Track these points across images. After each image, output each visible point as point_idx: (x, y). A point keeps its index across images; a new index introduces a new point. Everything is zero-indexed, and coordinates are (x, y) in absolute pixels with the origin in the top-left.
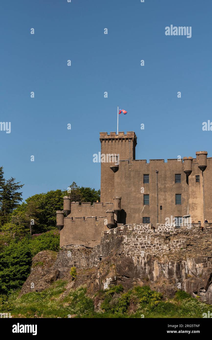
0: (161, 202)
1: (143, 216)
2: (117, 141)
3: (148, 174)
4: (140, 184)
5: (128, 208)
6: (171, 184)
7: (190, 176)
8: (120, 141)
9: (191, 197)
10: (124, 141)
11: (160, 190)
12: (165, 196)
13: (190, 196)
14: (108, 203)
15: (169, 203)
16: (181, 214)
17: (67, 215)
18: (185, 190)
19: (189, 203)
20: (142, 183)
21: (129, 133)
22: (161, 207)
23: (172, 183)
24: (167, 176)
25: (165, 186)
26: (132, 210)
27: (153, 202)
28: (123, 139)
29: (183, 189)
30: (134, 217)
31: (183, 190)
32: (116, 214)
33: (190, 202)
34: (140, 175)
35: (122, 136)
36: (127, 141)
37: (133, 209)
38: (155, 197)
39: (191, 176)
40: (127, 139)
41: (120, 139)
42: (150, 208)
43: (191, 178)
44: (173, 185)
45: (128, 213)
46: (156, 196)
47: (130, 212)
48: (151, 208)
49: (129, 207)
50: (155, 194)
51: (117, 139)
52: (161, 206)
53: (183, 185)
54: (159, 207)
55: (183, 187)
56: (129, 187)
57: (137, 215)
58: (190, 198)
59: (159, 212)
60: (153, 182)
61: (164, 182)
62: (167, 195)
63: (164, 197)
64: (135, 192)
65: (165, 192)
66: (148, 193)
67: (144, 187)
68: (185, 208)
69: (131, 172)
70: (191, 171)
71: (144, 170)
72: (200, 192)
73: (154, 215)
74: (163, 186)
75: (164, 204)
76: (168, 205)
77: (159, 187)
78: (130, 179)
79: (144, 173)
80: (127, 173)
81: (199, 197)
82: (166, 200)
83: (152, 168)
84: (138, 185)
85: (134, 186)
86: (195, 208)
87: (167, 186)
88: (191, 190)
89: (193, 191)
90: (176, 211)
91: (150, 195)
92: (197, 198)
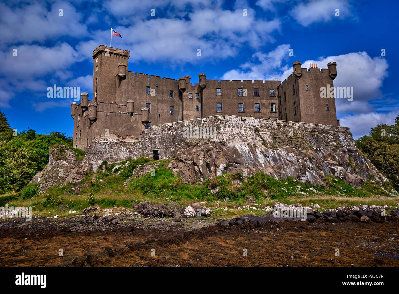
0: (160, 111)
2: (115, 56)
7: (184, 93)
8: (118, 56)
9: (185, 109)
10: (121, 57)
11: (159, 102)
12: (163, 107)
14: (123, 105)
15: (165, 113)
17: (85, 111)
20: (145, 93)
21: (125, 51)
22: (159, 115)
23: (167, 97)
24: (164, 90)
27: (154, 110)
28: (121, 55)
31: (175, 104)
35: (120, 52)
36: (124, 57)
40: (124, 56)
41: (118, 54)
46: (156, 106)
48: (152, 115)
51: (115, 54)
54: (158, 115)
55: (175, 101)
59: (158, 119)
61: (161, 95)
63: (161, 107)
64: (139, 100)
65: (162, 103)
66: (150, 102)
67: (147, 97)
68: (177, 118)
69: (137, 83)
70: (186, 89)
71: (147, 83)
72: (193, 106)
73: (154, 121)
74: (161, 99)
75: (162, 113)
76: (164, 114)
77: (158, 98)
78: (136, 89)
79: (146, 85)
80: (133, 82)
81: (192, 110)
82: (163, 110)
83: (153, 82)
84: (142, 95)
85: (139, 94)
86: (189, 118)
87: (164, 98)
88: (185, 104)
89: (187, 105)
90: (171, 120)
91: (151, 104)
92: (190, 110)
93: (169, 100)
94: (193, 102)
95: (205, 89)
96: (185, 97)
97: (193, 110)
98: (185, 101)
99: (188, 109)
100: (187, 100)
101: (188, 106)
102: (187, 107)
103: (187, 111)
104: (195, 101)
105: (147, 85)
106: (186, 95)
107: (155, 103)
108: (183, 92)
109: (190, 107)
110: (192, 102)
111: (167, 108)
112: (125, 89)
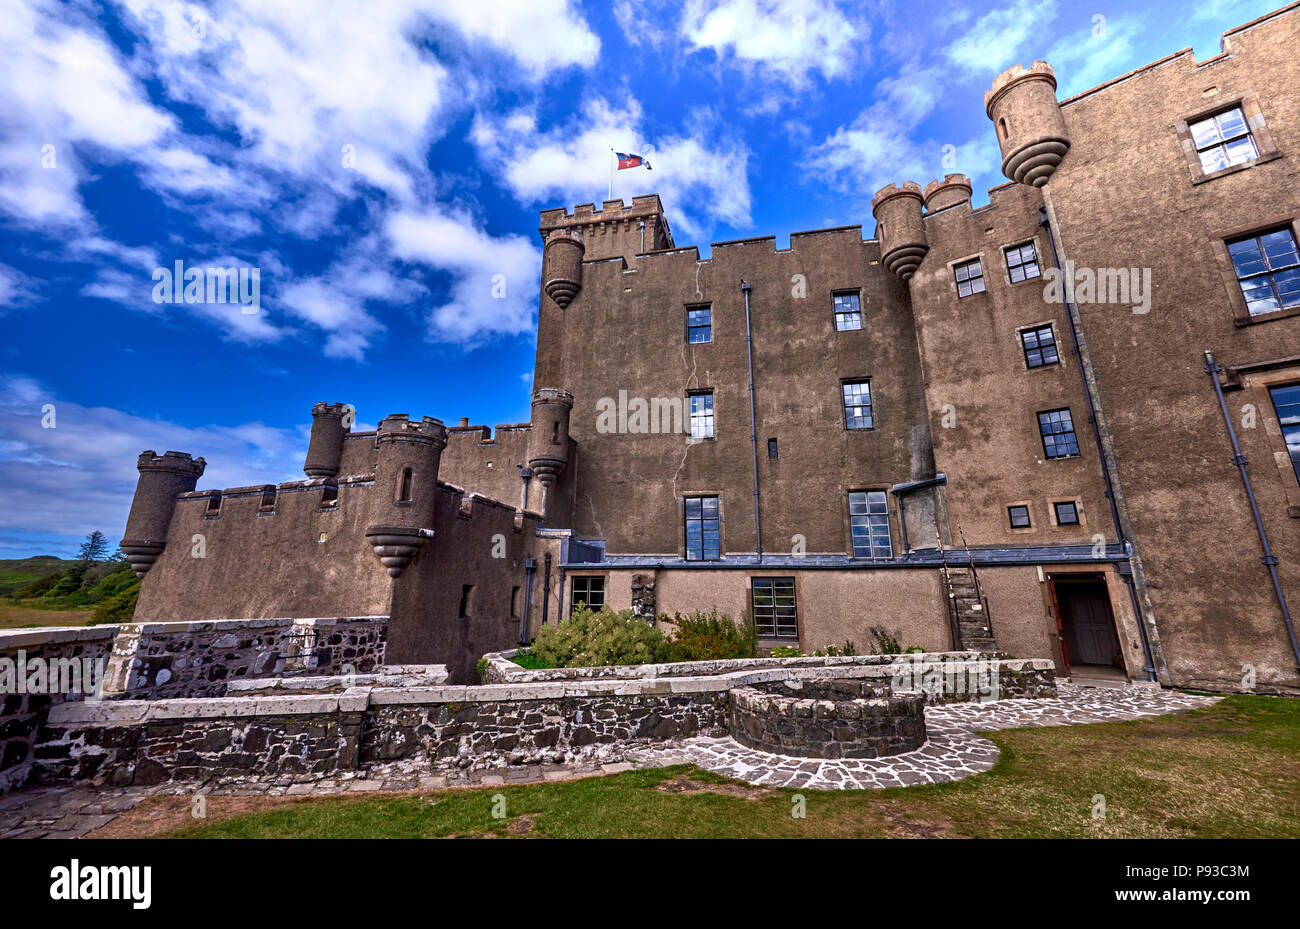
0: (772, 422)
1: (686, 493)
2: (598, 231)
3: (706, 300)
4: (672, 347)
5: (615, 458)
6: (816, 334)
7: (919, 274)
8: (610, 229)
9: (939, 377)
10: (621, 228)
11: (766, 367)
12: (792, 390)
13: (933, 374)
14: (507, 429)
15: (810, 424)
16: (879, 474)
18: (887, 359)
19: (930, 409)
20: (678, 342)
21: (638, 202)
22: (773, 442)
23: (820, 332)
24: (795, 301)
25: (787, 345)
26: (632, 465)
27: (732, 420)
28: (620, 221)
29: (878, 352)
30: (643, 498)
31: (878, 360)
32: (542, 479)
33: (933, 404)
34: (672, 309)
35: (616, 213)
36: (633, 226)
37: (637, 458)
38: (741, 401)
39: (924, 275)
40: (632, 219)
41: (608, 223)
42: (717, 452)
43: (924, 286)
44: (827, 339)
45: (615, 477)
46: (747, 393)
47: (626, 472)
48: (724, 450)
49: (619, 452)
50: (741, 387)
51: (597, 224)
52: (770, 440)
53: (877, 334)
54: (763, 445)
55: (879, 345)
56: (622, 363)
57: (656, 488)
58: (933, 385)
59: (766, 471)
60: (727, 335)
61: (779, 330)
62: (798, 386)
63: (783, 394)
64: (647, 382)
65: (787, 372)
66: (709, 383)
67: (689, 359)
68: (898, 443)
69: (634, 302)
70: (927, 249)
71: (690, 289)
72: (996, 341)
73: (739, 483)
74: (776, 349)
75: (786, 431)
76: (806, 432)
77: (759, 351)
78: (629, 331)
79: (686, 300)
80: (614, 305)
81: (993, 365)
82: (793, 411)
83: (723, 276)
84: (664, 353)
85: (645, 355)
86: (977, 431)
87: (795, 344)
88: (937, 342)
89: (947, 346)
90: (853, 462)
91: (716, 391)
92: (976, 375)
93: (831, 345)
94: (990, 314)
95: (1062, 170)
96: (924, 296)
97: (1002, 369)
98: (931, 323)
99: (963, 367)
100: (943, 313)
101: (953, 347)
102: (953, 358)
103: (957, 381)
104: (1010, 301)
105: (692, 300)
106: (933, 283)
107: (739, 381)
108: (913, 271)
109: (972, 350)
110: (983, 315)
111: (821, 394)
112: (575, 348)
